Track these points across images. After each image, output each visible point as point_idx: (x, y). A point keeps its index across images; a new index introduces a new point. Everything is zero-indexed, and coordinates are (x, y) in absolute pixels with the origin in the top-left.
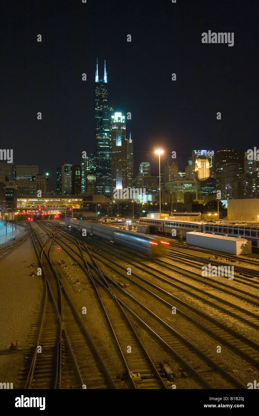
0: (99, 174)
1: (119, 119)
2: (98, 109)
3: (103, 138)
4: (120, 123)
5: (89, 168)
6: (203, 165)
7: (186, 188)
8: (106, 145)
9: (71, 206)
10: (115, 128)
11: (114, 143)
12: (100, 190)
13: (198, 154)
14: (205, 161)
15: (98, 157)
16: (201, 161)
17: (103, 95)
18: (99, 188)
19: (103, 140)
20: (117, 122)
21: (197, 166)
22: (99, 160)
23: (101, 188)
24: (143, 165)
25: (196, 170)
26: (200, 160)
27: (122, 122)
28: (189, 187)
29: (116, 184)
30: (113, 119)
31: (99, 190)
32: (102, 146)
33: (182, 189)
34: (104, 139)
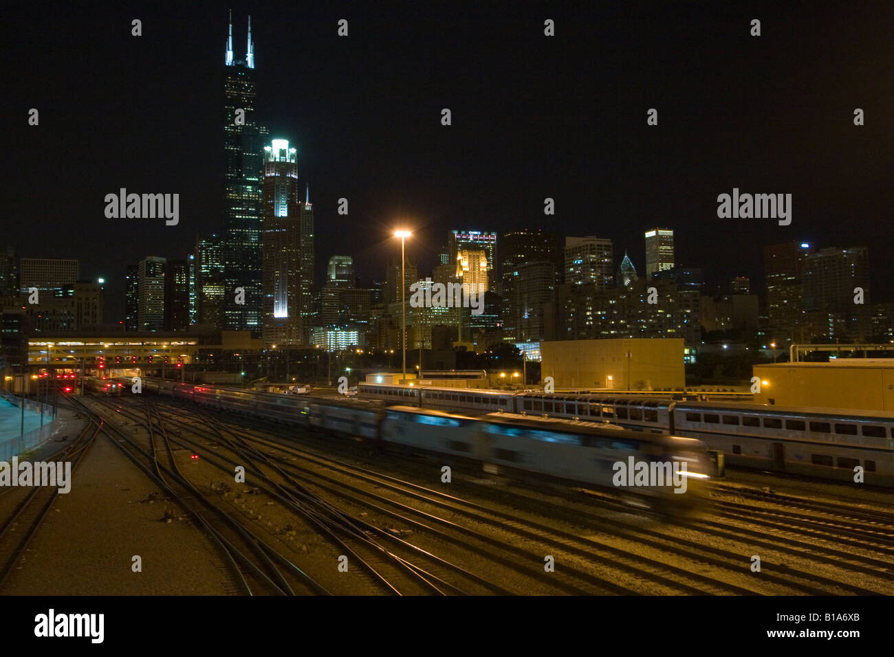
0: (232, 282)
1: (283, 153)
2: (232, 128)
3: (242, 197)
4: (285, 163)
5: (207, 268)
6: (474, 264)
7: (435, 316)
8: (251, 214)
9: (167, 357)
10: (273, 174)
11: (271, 209)
12: (235, 320)
13: (461, 239)
14: (478, 257)
15: (229, 242)
16: (470, 256)
17: (242, 96)
18: (232, 315)
19: (242, 201)
20: (278, 160)
21: (461, 267)
22: (232, 249)
23: (236, 315)
24: (336, 263)
25: (457, 276)
26: (466, 253)
27: (288, 161)
28: (442, 313)
29: (273, 305)
30: (269, 155)
31: (232, 320)
32: (241, 217)
33: (427, 317)
34: (245, 201)
